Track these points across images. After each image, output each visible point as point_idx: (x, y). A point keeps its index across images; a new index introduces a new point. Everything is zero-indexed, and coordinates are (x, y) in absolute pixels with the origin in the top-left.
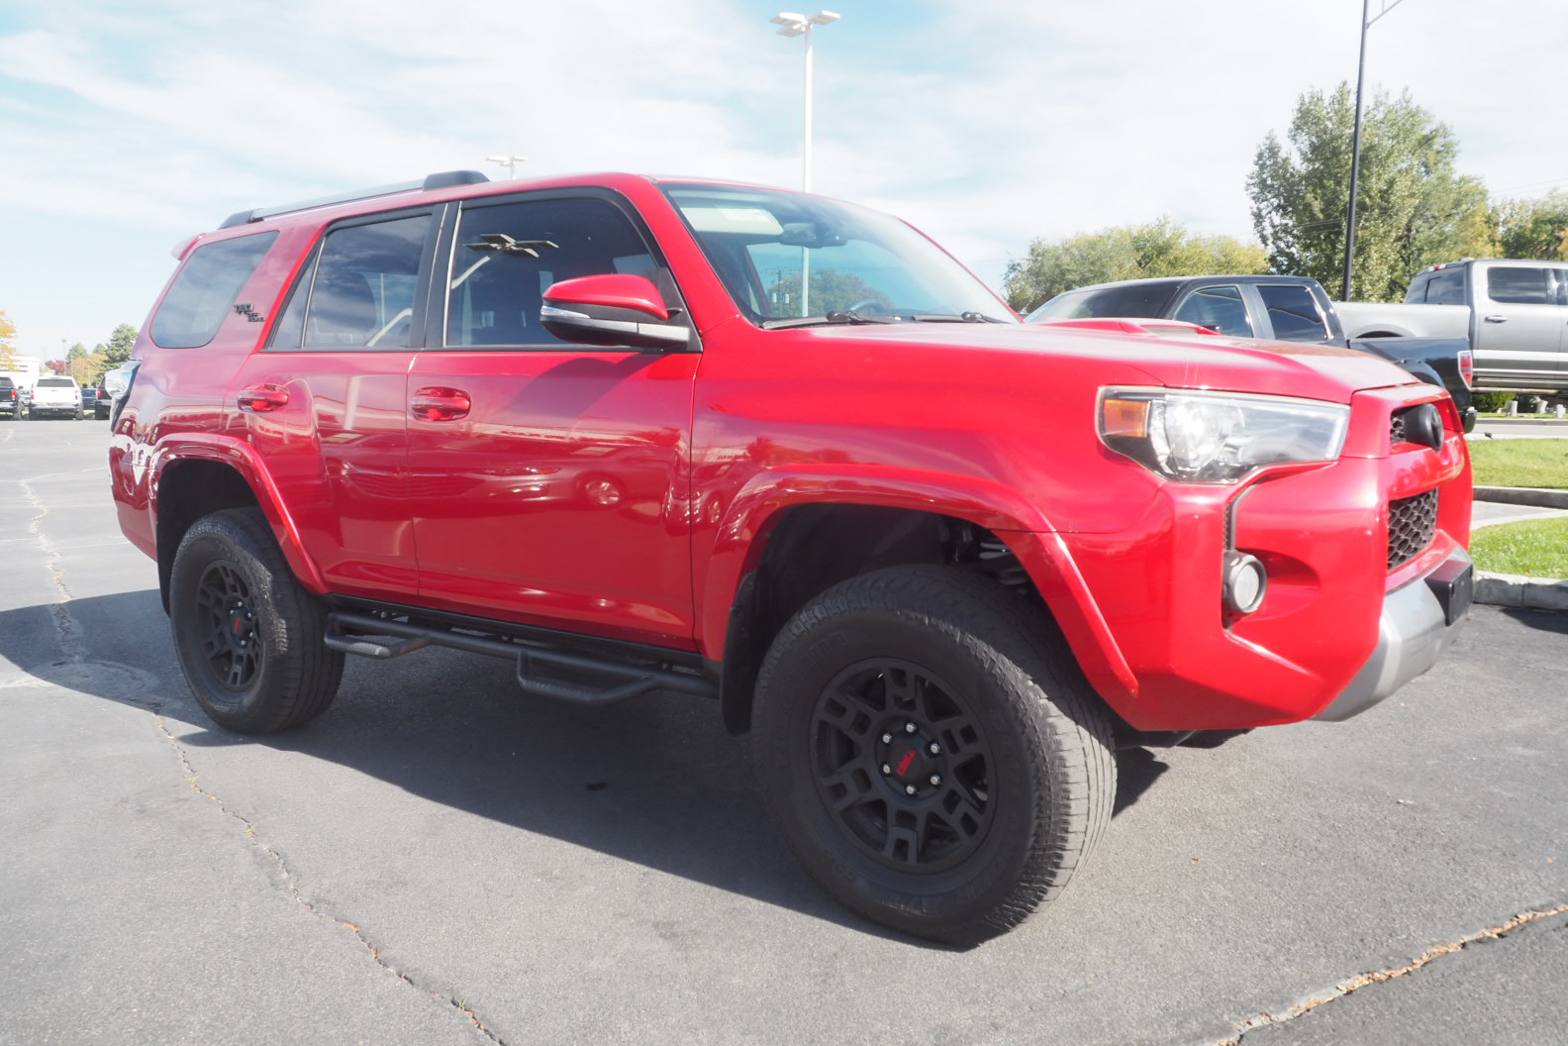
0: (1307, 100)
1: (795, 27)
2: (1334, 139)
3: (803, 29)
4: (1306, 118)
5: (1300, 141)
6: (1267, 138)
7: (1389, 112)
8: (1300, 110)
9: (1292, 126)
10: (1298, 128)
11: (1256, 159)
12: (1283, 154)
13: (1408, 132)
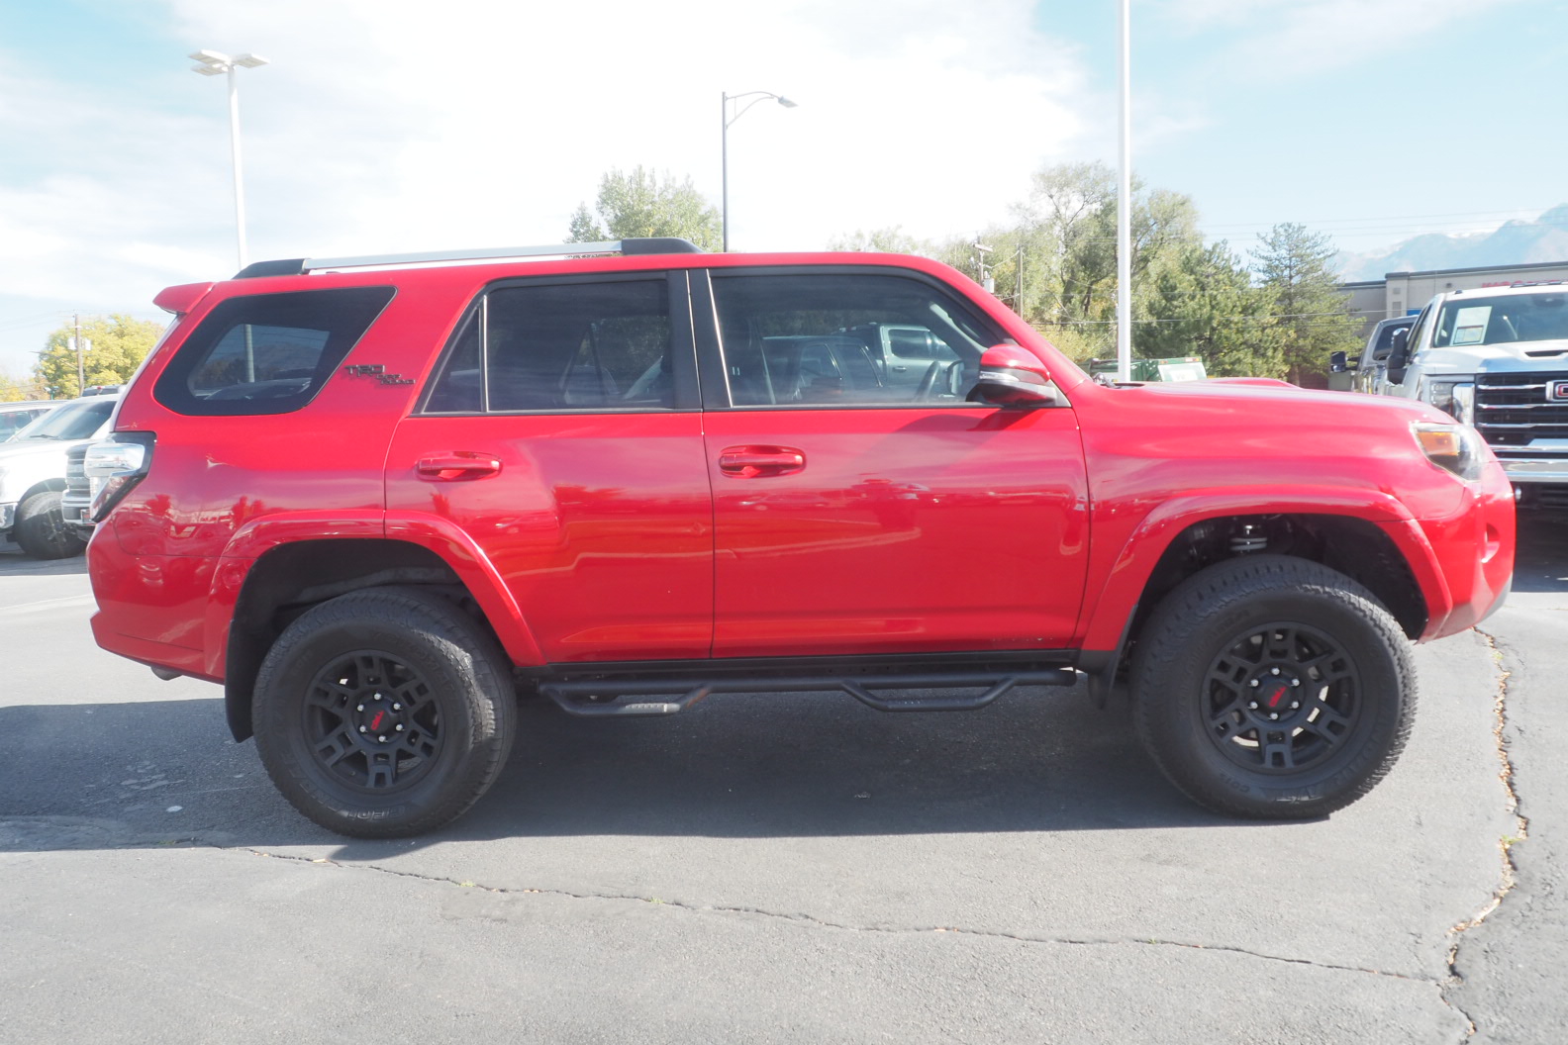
0: (610, 178)
1: (216, 66)
2: (637, 214)
3: (225, 69)
4: (610, 194)
5: (606, 213)
6: (580, 209)
7: (677, 194)
8: (604, 186)
9: (599, 200)
10: (604, 201)
11: (571, 226)
12: (593, 224)
13: (693, 212)
